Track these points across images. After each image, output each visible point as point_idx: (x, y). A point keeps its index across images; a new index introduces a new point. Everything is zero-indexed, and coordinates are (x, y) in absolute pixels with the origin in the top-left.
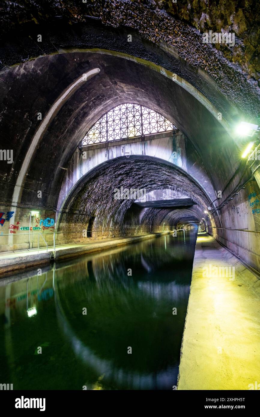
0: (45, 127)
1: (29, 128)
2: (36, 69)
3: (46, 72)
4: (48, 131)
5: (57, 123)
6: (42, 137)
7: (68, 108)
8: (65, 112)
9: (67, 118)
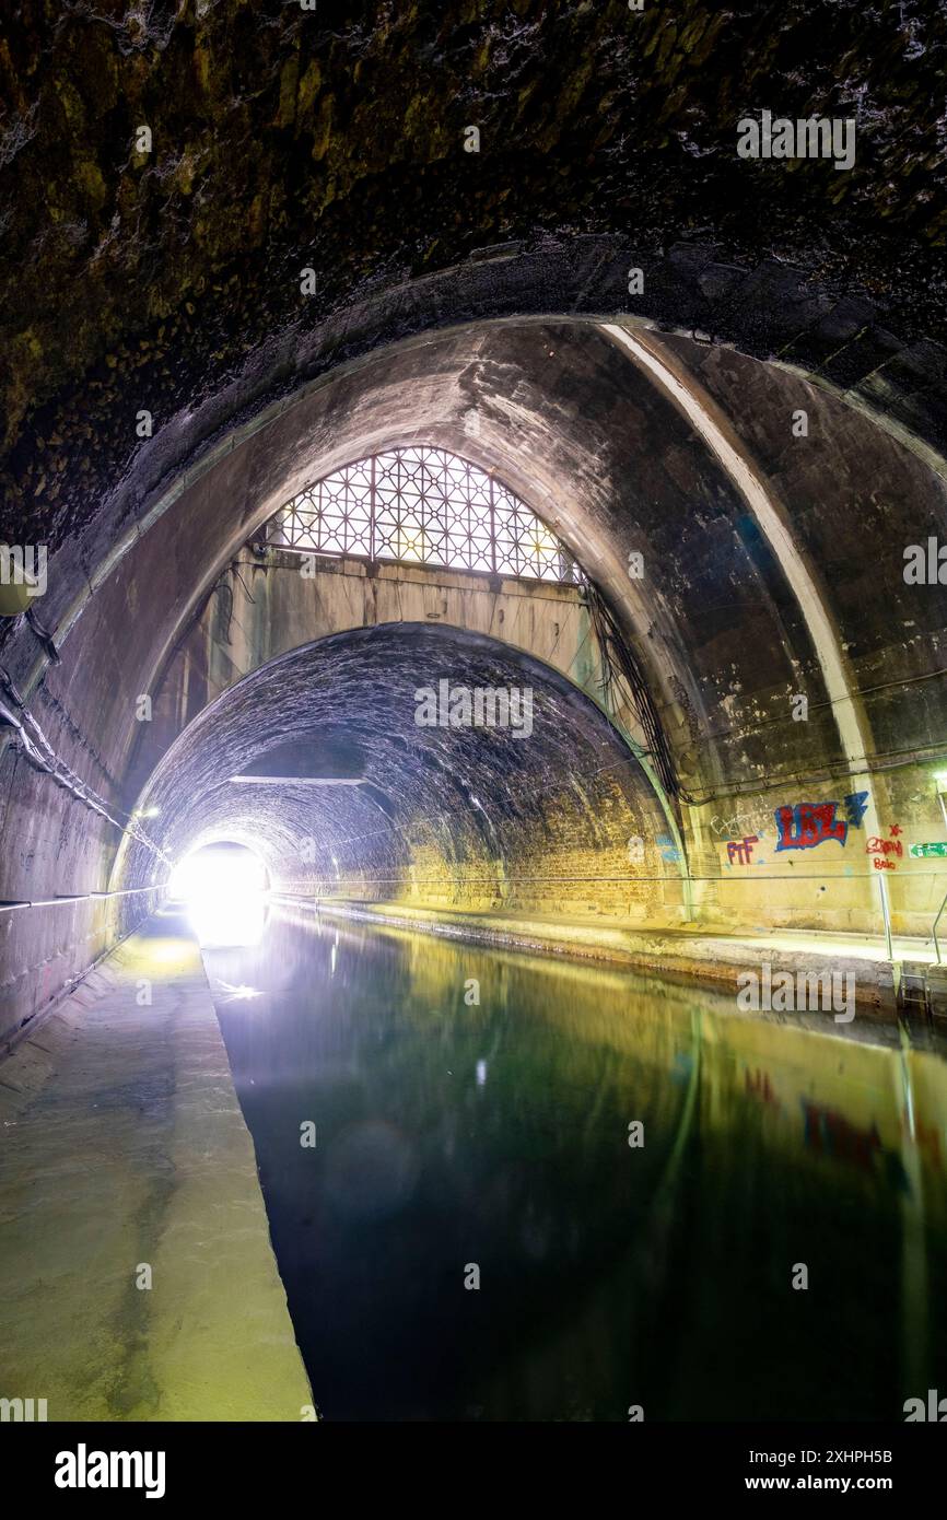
0: (755, 480)
1: (735, 532)
2: (599, 450)
3: (604, 429)
4: (774, 477)
5: (758, 429)
6: (783, 507)
7: (718, 365)
8: (730, 381)
9: (758, 375)
